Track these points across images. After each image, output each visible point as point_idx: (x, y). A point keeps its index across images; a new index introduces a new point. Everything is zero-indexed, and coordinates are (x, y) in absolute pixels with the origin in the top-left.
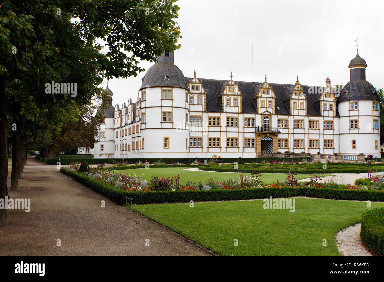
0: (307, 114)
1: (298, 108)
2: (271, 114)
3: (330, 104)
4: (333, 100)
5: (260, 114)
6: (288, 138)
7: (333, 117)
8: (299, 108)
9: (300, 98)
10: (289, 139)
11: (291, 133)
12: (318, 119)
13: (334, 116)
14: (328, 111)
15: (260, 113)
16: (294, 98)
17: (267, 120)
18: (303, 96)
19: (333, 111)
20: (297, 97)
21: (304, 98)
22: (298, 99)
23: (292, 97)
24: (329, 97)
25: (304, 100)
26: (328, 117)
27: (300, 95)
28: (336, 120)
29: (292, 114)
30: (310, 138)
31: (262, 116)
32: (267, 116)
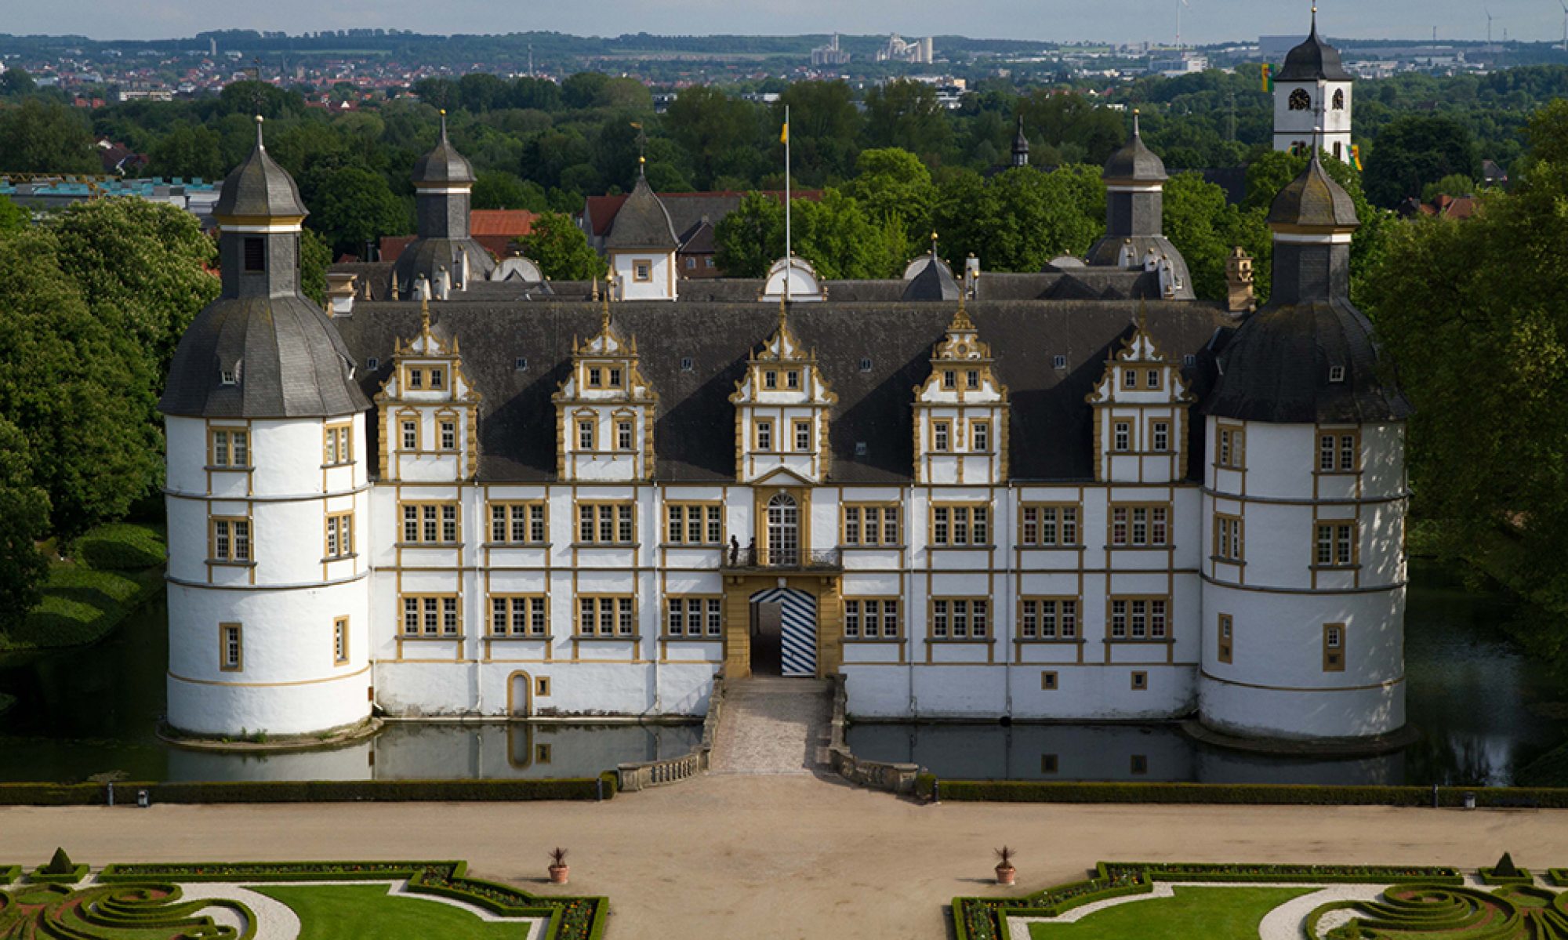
0: (1009, 477)
1: (957, 450)
2: (806, 485)
3: (1151, 419)
4: (1172, 397)
5: (748, 485)
6: (897, 592)
7: (1172, 484)
8: (965, 449)
9: (971, 397)
10: (906, 598)
11: (916, 571)
12: (1076, 498)
13: (1177, 476)
14: (1141, 454)
15: (746, 477)
16: (934, 400)
17: (787, 512)
18: (986, 386)
19: (1172, 453)
20: (951, 397)
21: (996, 397)
22: (961, 407)
23: (925, 397)
24: (1153, 382)
25: (991, 406)
26: (1141, 484)
27: (974, 384)
28: (1184, 497)
29: (924, 480)
30: (1024, 591)
31: (755, 493)
32: (783, 491)
